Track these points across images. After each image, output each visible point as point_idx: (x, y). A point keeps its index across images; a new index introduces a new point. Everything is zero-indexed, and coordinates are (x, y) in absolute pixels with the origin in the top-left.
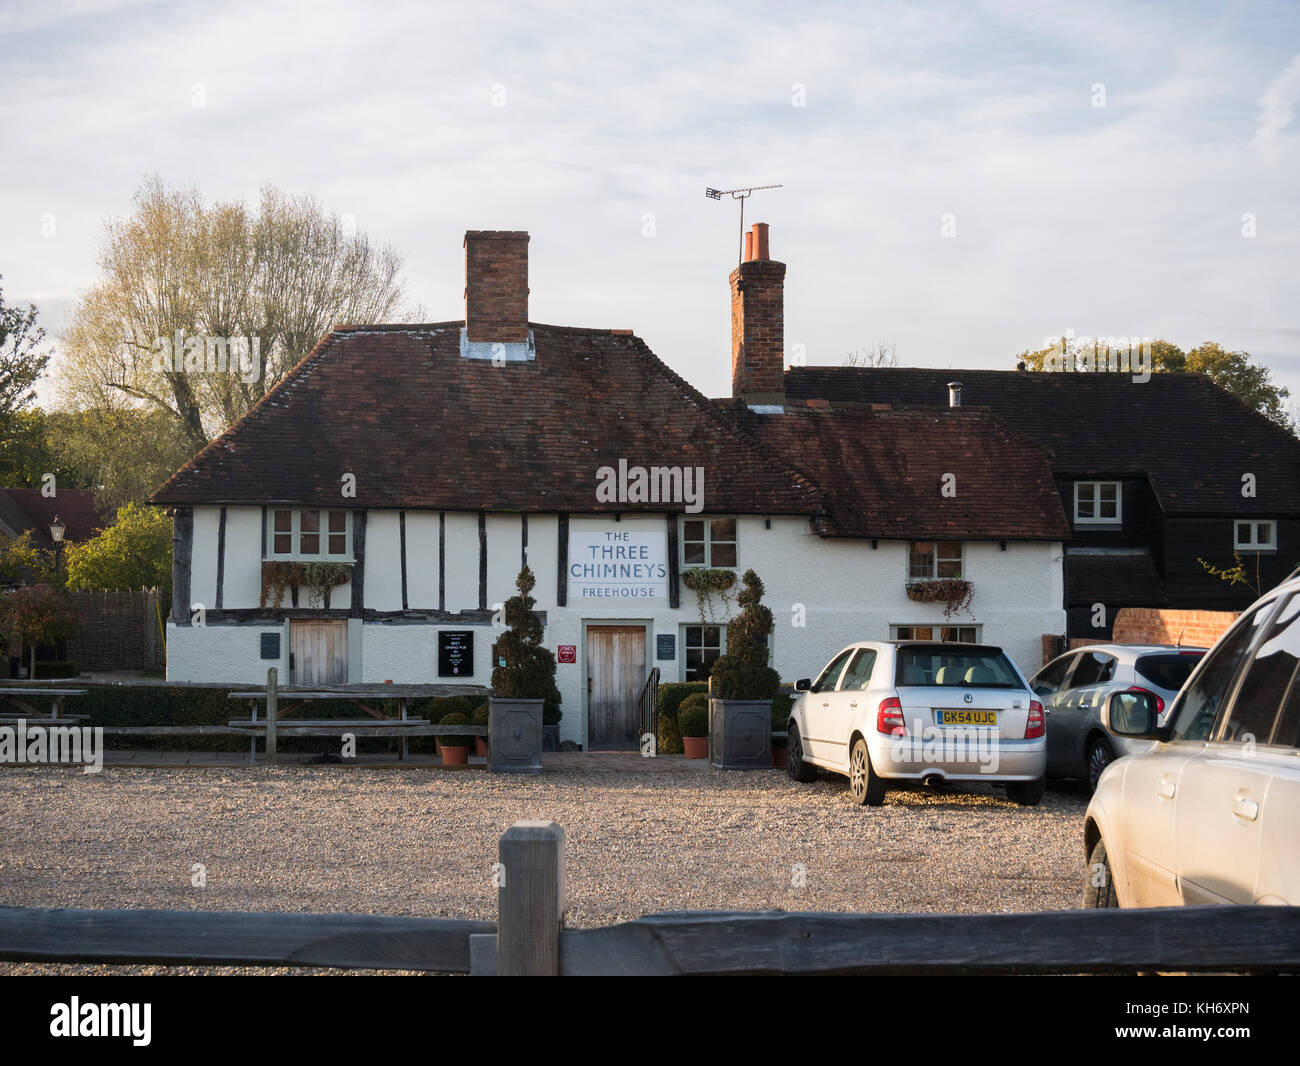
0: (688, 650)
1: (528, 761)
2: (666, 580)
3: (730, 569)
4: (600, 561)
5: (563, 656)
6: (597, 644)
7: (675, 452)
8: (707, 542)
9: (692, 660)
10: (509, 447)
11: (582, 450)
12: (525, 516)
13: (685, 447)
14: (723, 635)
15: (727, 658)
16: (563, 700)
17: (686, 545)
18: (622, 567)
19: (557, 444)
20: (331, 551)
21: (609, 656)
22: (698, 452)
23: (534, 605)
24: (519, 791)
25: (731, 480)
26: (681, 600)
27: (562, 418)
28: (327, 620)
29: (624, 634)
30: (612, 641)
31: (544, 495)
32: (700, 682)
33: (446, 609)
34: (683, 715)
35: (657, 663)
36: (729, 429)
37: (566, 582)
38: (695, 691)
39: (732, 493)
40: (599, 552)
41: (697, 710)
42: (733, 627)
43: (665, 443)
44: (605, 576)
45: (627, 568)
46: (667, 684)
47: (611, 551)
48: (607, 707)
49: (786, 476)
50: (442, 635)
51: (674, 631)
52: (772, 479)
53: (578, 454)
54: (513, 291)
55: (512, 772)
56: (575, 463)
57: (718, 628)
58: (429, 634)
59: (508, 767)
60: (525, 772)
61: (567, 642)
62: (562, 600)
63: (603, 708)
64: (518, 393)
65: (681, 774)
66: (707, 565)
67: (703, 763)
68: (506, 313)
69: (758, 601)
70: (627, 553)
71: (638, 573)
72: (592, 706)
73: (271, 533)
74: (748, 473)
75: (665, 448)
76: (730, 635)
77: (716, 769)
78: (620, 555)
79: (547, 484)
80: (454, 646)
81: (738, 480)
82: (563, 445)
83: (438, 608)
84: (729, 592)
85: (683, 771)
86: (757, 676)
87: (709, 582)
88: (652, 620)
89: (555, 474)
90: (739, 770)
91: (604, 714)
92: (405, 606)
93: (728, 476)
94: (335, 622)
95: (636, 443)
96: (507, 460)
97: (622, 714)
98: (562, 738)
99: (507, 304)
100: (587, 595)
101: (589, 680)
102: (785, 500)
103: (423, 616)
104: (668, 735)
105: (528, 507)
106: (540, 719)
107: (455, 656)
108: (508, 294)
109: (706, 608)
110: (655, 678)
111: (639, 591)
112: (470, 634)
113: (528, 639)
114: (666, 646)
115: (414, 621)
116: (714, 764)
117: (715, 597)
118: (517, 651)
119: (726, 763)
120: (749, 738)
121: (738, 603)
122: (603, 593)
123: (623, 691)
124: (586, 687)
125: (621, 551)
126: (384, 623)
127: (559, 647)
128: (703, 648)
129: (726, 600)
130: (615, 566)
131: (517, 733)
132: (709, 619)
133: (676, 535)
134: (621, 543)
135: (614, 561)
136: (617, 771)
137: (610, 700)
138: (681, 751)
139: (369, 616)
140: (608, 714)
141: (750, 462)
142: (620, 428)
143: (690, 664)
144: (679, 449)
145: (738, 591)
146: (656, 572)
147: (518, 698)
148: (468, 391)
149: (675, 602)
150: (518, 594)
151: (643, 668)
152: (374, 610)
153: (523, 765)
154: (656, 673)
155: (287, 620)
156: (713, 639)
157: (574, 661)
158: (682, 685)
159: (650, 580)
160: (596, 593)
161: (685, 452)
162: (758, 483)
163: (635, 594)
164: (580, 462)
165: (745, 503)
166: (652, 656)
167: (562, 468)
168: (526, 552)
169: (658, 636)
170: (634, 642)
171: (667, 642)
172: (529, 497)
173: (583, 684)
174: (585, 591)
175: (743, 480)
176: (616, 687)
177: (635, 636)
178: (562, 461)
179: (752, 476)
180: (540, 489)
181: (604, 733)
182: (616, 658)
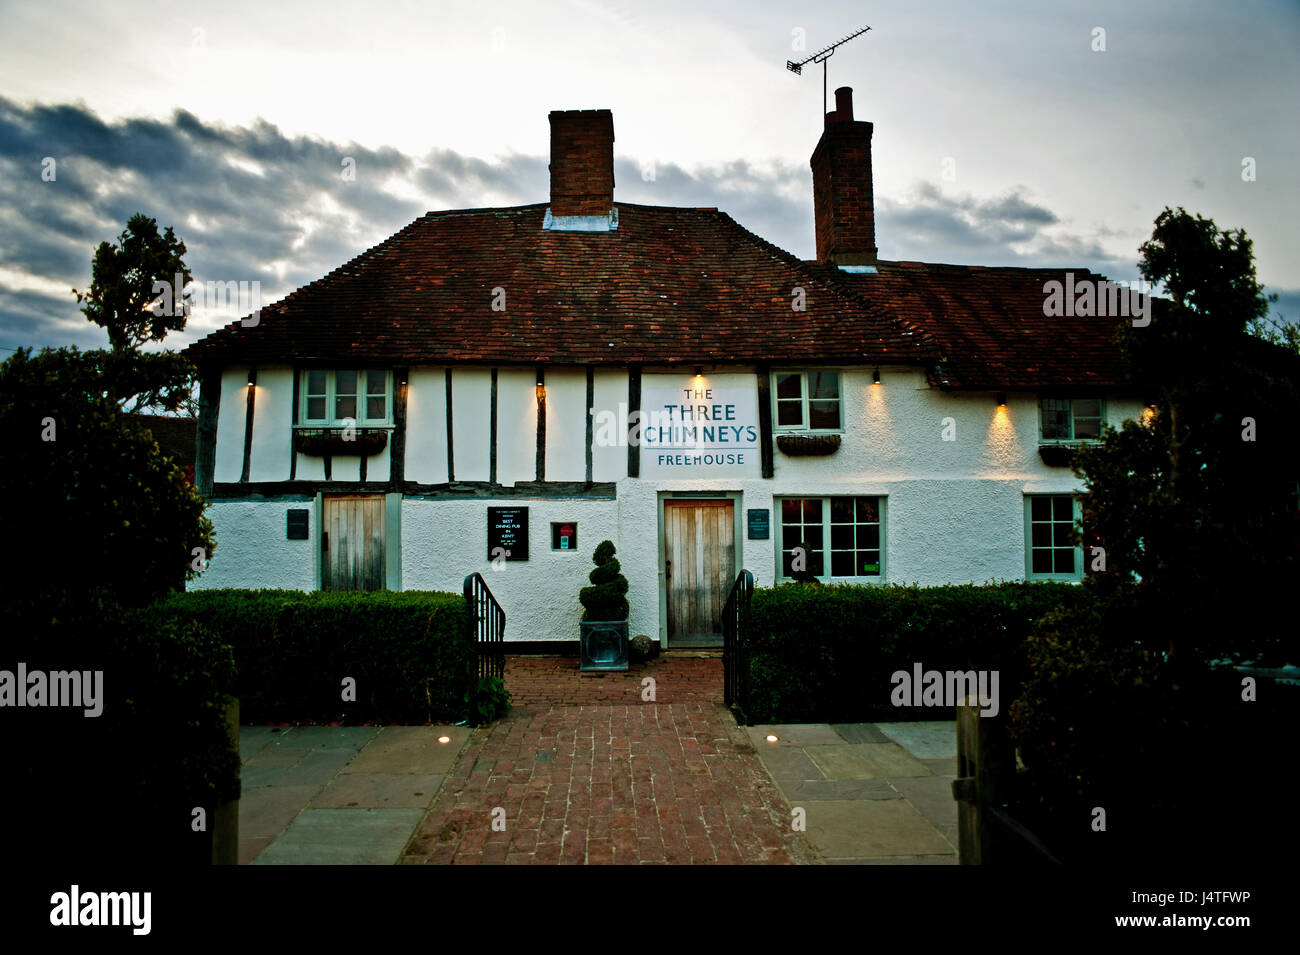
0: (784, 527)
2: (757, 444)
3: (834, 431)
6: (676, 519)
7: (764, 304)
8: (805, 399)
9: (789, 539)
10: (577, 302)
11: (660, 303)
12: (591, 373)
13: (774, 299)
14: (826, 508)
17: (780, 403)
19: (633, 299)
20: (370, 416)
21: (691, 535)
25: (829, 329)
26: (776, 468)
27: (641, 276)
28: (364, 495)
29: (708, 510)
30: (694, 517)
31: (612, 348)
33: (498, 482)
35: (747, 544)
36: (822, 282)
39: (832, 342)
43: (753, 296)
48: (690, 594)
49: (893, 324)
50: (491, 511)
51: (768, 504)
52: (878, 327)
53: (655, 308)
54: (596, 166)
56: (651, 315)
57: (820, 500)
58: (477, 509)
61: (640, 519)
62: (634, 470)
63: (685, 595)
64: (595, 256)
66: (806, 427)
68: (589, 187)
72: (671, 594)
73: (304, 396)
74: (850, 322)
75: (752, 301)
79: (616, 336)
80: (506, 524)
81: (838, 329)
82: (639, 299)
83: (488, 480)
88: (742, 491)
89: (627, 326)
91: (686, 603)
92: (451, 477)
94: (373, 497)
95: (720, 297)
96: (574, 314)
99: (589, 179)
100: (664, 462)
101: (668, 564)
102: (897, 348)
103: (471, 490)
105: (591, 359)
107: (507, 536)
108: (591, 169)
111: (725, 458)
112: (525, 511)
114: (758, 524)
115: (461, 495)
122: (682, 461)
123: (709, 575)
124: (663, 571)
126: (426, 498)
128: (802, 524)
132: (809, 490)
133: (768, 392)
134: (704, 402)
137: (693, 587)
139: (411, 490)
140: (690, 604)
141: (850, 311)
142: (703, 284)
143: (787, 544)
144: (768, 302)
148: (544, 256)
149: (768, 471)
151: (731, 548)
152: (415, 483)
155: (319, 494)
156: (815, 514)
159: (737, 445)
160: (674, 461)
161: (775, 304)
162: (861, 331)
163: (720, 461)
164: (656, 315)
165: (849, 351)
166: (742, 536)
167: (634, 321)
168: (591, 413)
169: (749, 510)
170: (720, 519)
171: (758, 517)
172: (594, 349)
173: (660, 569)
174: (660, 459)
175: (844, 328)
176: (700, 571)
177: (721, 511)
178: (637, 314)
179: (854, 325)
180: (608, 340)
181: (685, 626)
182: (699, 537)
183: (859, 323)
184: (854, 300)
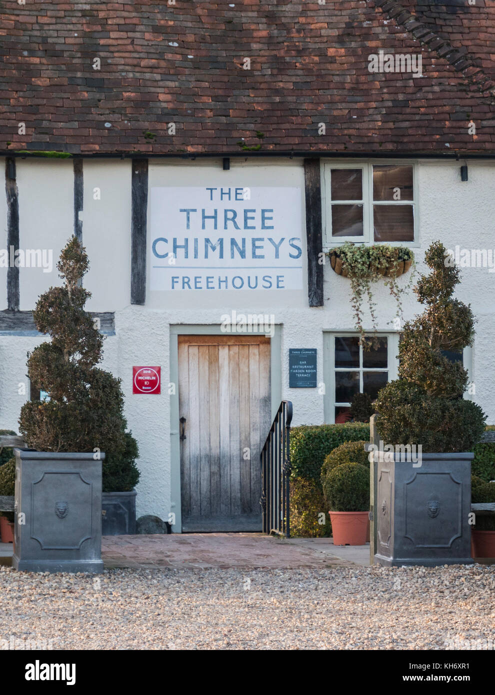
0: (337, 374)
1: (78, 553)
2: (303, 262)
3: (404, 245)
4: (197, 232)
5: (140, 383)
6: (194, 364)
7: (316, 59)
8: (368, 202)
9: (344, 390)
10: (52, 53)
11: (169, 56)
12: (78, 161)
13: (331, 52)
14: (393, 348)
15: (401, 384)
16: (140, 452)
17: (334, 208)
18: (233, 242)
19: (130, 48)
21: (213, 383)
22: (353, 59)
23: (88, 301)
24: (61, 604)
25: (405, 105)
26: (327, 293)
27: (138, 6)
29: (235, 349)
30: (217, 360)
31: (108, 129)
32: (357, 425)
34: (329, 475)
35: (289, 394)
37: (144, 267)
38: (348, 438)
39: (407, 124)
40: (196, 218)
41: (352, 469)
42: (408, 336)
43: (301, 45)
44: (206, 257)
45: (239, 243)
46: (304, 428)
47: (215, 217)
48: (209, 462)
51: (316, 342)
53: (163, 64)
55: (53, 570)
56: (158, 77)
57: (386, 338)
59: (47, 562)
60: (75, 569)
61: (147, 360)
62: (138, 296)
63: (204, 464)
65: (326, 572)
66: (367, 239)
67: (360, 554)
69: (449, 293)
70: (240, 220)
71: (258, 252)
72: (187, 462)
74: (433, 92)
75: (301, 52)
76: (404, 348)
77: (383, 563)
78: (230, 224)
79: (113, 111)
81: (418, 104)
82: (139, 48)
84: (402, 281)
85: (328, 567)
86: (447, 414)
87: (370, 266)
88: (281, 325)
89: (126, 94)
90: (420, 564)
91: (205, 474)
93: (401, 97)
95: (255, 46)
96: (49, 73)
97: (234, 474)
98: (140, 513)
100: (178, 286)
101: (183, 420)
104: (306, 507)
105: (83, 148)
106: (98, 484)
109: (365, 307)
110: (284, 417)
111: (260, 280)
113: (78, 356)
114: (303, 368)
116: (378, 555)
117: (379, 287)
118: (59, 375)
119: (397, 554)
120: (435, 514)
121: (416, 296)
122: (203, 284)
123: (236, 437)
124: (177, 431)
125: (231, 217)
127: (135, 370)
128: (361, 369)
129: (396, 293)
130: (221, 241)
131: (61, 507)
132: (367, 326)
133: (318, 191)
134: (232, 204)
135: (221, 233)
136: (224, 567)
137: (215, 452)
138: (327, 532)
140: (212, 474)
141: (436, 74)
142: (228, 21)
143: (341, 394)
144: (322, 54)
145: (417, 278)
146: (286, 249)
147: (60, 451)
149: (316, 297)
150: (61, 283)
151: (267, 400)
153: (70, 558)
154: (285, 411)
156: (378, 356)
157: (158, 391)
158: (328, 428)
159: (277, 263)
160: (192, 283)
161: (333, 60)
162: (447, 108)
163: (253, 285)
164: (166, 76)
165: (427, 139)
166: (281, 384)
167: (137, 85)
168: (80, 218)
169: (291, 350)
170: (252, 362)
171: (304, 359)
172: (85, 132)
173: (172, 428)
174: (174, 280)
175: (423, 103)
176: (225, 431)
177: (254, 350)
178: (138, 75)
179: (438, 99)
180: (103, 118)
181: (205, 504)
182: (224, 386)
183: (447, 94)
184: (444, 56)
